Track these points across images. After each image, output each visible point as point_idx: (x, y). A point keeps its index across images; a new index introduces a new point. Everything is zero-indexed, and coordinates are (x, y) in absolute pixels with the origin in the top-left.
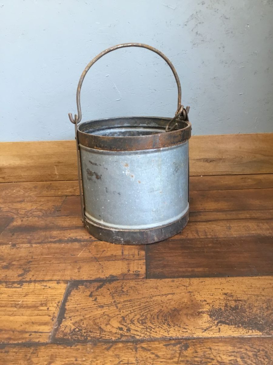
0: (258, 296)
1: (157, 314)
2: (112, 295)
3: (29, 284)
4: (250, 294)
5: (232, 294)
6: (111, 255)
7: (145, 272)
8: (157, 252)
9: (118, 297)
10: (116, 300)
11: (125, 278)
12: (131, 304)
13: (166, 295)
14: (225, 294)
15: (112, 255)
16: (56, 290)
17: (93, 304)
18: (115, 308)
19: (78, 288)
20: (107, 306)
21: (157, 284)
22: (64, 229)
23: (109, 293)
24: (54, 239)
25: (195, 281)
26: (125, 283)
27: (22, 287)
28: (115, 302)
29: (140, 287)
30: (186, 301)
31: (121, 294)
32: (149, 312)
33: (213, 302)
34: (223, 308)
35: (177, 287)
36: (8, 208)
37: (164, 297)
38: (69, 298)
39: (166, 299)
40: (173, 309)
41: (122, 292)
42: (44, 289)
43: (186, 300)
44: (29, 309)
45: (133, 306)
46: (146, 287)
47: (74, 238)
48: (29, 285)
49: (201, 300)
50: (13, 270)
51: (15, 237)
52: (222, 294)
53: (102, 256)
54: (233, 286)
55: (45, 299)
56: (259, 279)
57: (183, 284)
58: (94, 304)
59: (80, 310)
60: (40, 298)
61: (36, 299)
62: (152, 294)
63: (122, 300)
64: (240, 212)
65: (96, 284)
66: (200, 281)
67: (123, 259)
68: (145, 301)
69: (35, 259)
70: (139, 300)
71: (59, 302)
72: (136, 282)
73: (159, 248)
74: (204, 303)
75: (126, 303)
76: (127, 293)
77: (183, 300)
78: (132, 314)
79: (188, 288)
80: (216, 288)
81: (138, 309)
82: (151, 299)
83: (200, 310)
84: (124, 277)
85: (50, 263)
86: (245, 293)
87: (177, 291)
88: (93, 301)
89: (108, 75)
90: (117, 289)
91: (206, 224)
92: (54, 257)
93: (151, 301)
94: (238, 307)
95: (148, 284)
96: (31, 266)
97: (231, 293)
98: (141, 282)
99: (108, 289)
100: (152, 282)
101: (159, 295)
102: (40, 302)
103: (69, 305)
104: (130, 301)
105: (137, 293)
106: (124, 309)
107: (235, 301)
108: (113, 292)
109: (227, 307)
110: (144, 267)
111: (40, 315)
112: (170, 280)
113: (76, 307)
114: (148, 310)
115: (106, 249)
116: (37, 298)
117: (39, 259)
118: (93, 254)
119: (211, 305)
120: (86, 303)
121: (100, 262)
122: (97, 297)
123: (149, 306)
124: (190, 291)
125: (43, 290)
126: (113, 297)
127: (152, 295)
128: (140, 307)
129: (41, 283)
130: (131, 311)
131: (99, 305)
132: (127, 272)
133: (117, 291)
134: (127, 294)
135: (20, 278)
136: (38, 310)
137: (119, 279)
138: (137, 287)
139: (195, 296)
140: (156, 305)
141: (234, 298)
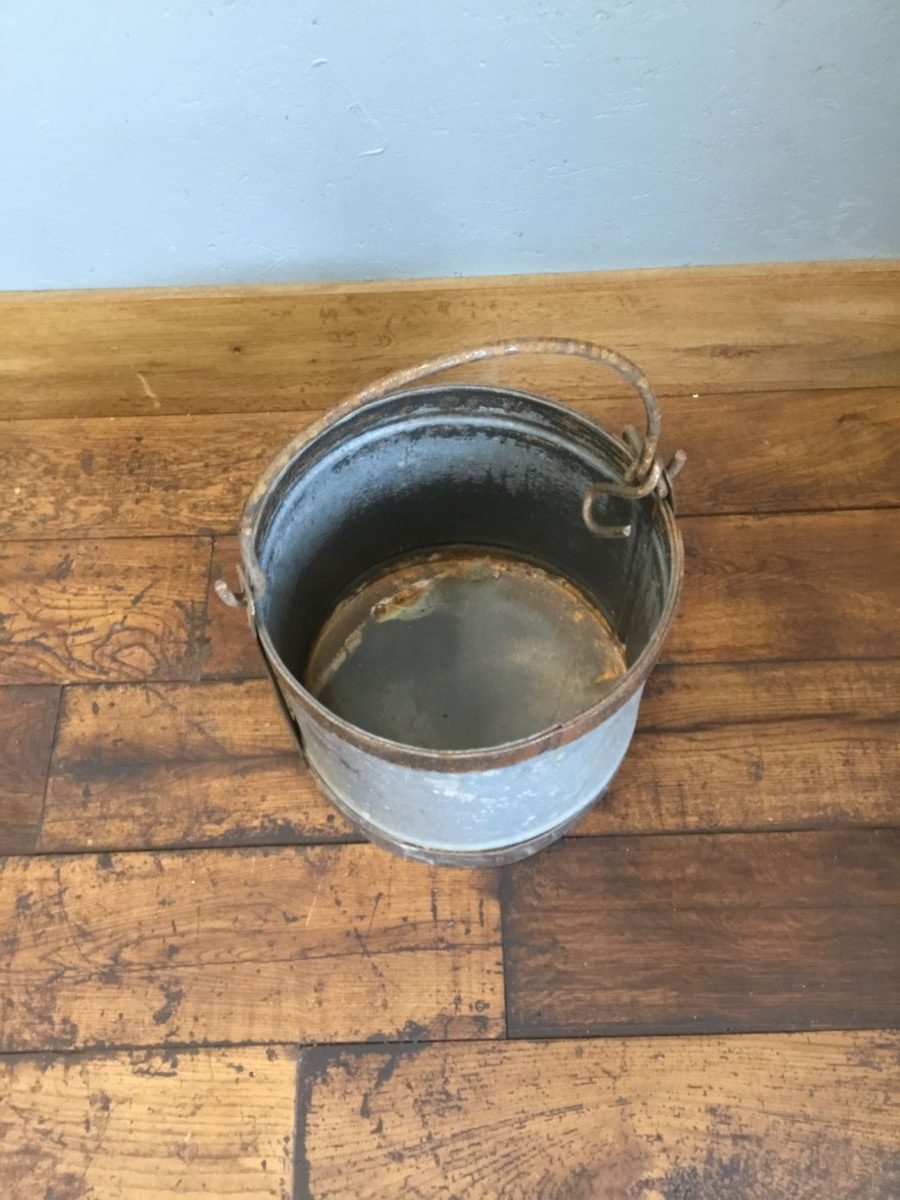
0: (792, 1119)
1: (538, 1189)
2: (421, 1110)
3: (193, 1060)
4: (774, 1110)
5: (729, 1113)
6: (400, 922)
7: (503, 1009)
8: (535, 903)
9: (438, 1119)
10: (433, 1131)
11: (450, 1037)
12: (473, 1149)
13: (560, 1112)
14: (712, 1111)
15: (405, 919)
16: (270, 1086)
17: (375, 1144)
18: (432, 1164)
19: (329, 1079)
20: (412, 1153)
21: (538, 1064)
22: (241, 765)
23: (411, 1100)
24: (219, 822)
25: (639, 1050)
26: (450, 1060)
27: (176, 1070)
28: (429, 1138)
29: (492, 1075)
30: (610, 1140)
31: (443, 1105)
32: (518, 1181)
33: (678, 1142)
34: (700, 1167)
35: (591, 1079)
36: (29, 624)
37: (556, 1119)
38: (310, 1118)
39: (561, 1129)
40: (578, 1170)
41: (444, 1097)
42: (237, 1081)
43: (609, 1134)
44: (216, 1164)
45: (478, 1154)
46: (508, 1076)
47: (280, 822)
48: (195, 1063)
49: (648, 1136)
50: (133, 992)
51: (94, 809)
52: (703, 1109)
53: (375, 925)
54: (736, 1075)
55: (248, 1124)
56: (810, 1043)
57: (606, 1066)
58: (379, 1147)
59: (344, 1170)
60: (234, 1120)
61: (227, 1125)
62: (526, 1109)
63: (448, 1134)
64: (803, 673)
65: (374, 1062)
66: (652, 1052)
67: (439, 945)
68: (507, 1136)
69: (183, 934)
70: (490, 1133)
71: (287, 1139)
72: (479, 1053)
73: (539, 884)
74: (657, 1146)
75: (459, 1145)
76: (460, 1103)
77: (603, 1135)
78: (478, 1185)
79: (619, 1083)
80: (690, 1087)
81: (490, 1170)
82: (523, 1131)
83: (645, 1175)
84: (446, 1032)
85: (229, 957)
86: (761, 1107)
87: (588, 1096)
88: (373, 1132)
89: (323, 60)
90: (431, 1086)
91: (686, 745)
92: (238, 925)
93: (522, 1139)
94: (739, 1163)
95: (512, 1066)
96: (181, 971)
97: (728, 1107)
98: (493, 1055)
99: (409, 1086)
100: (523, 1054)
101: (542, 1114)
102: (237, 1139)
103: (314, 1149)
104: (469, 1138)
105: (486, 1106)
106: (455, 1168)
107: (736, 1138)
108: (423, 1098)
109: (711, 1165)
110: (499, 983)
111: (248, 1190)
112: (571, 1045)
113: (332, 1158)
114: (514, 1173)
115: (382, 888)
116: (227, 1120)
117: (195, 935)
118: (349, 913)
119: (672, 1156)
120: (358, 1143)
121: (375, 959)
122: (383, 1115)
123: (518, 1158)
124: (624, 1095)
125: (235, 1086)
126: (423, 1116)
127: (523, 1111)
128: (495, 1162)
129: (223, 1055)
130: (471, 1174)
131: (391, 1149)
132: (453, 1006)
133: (431, 1094)
134: (459, 1108)
135: (163, 1029)
136: (241, 1171)
137: (432, 1038)
138: (483, 1076)
139: (636, 1118)
140: (534, 1152)
141: (734, 1128)
